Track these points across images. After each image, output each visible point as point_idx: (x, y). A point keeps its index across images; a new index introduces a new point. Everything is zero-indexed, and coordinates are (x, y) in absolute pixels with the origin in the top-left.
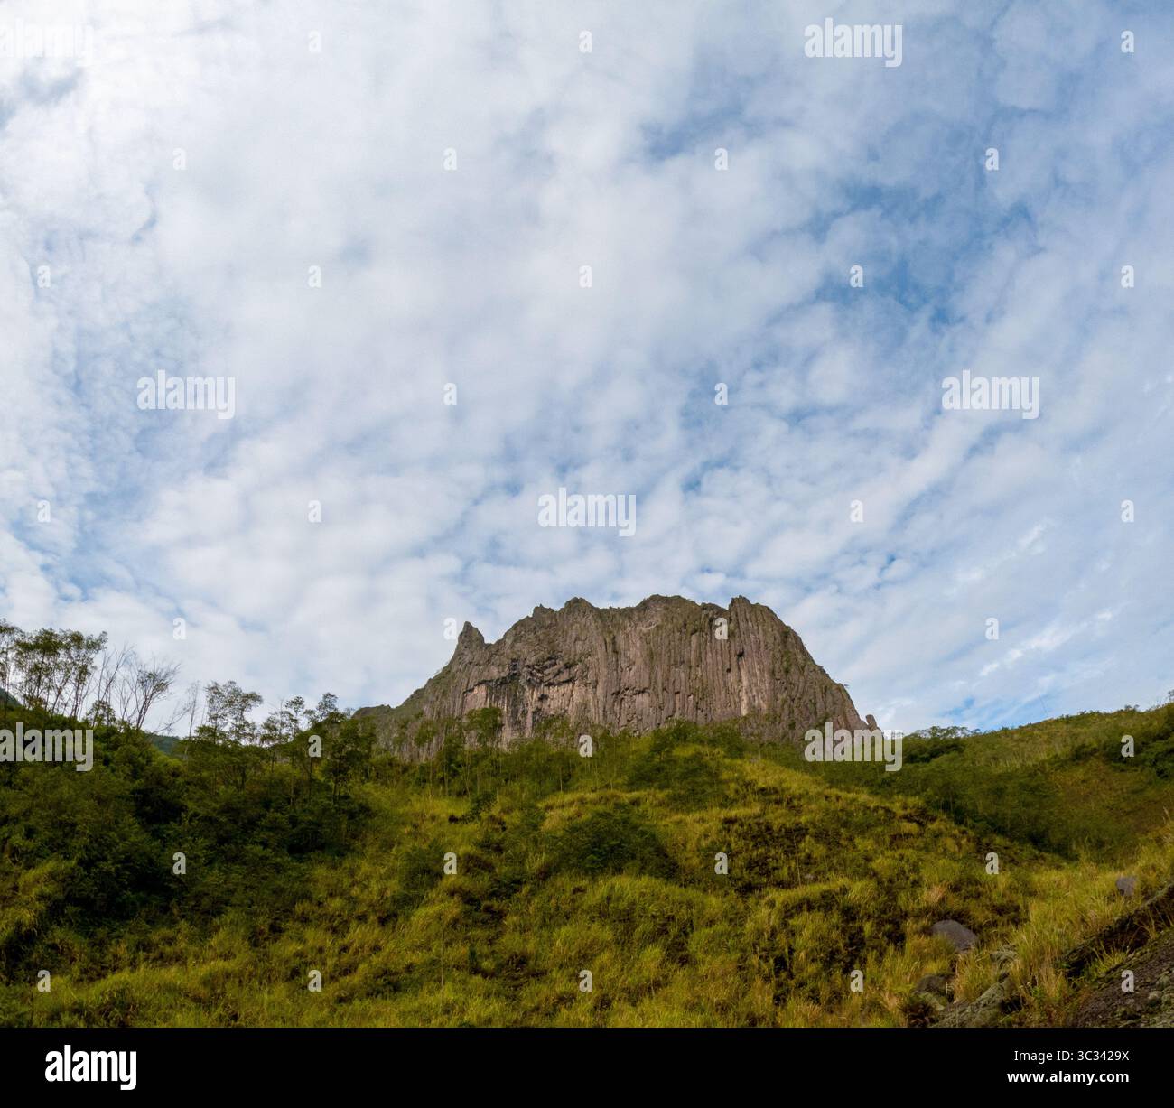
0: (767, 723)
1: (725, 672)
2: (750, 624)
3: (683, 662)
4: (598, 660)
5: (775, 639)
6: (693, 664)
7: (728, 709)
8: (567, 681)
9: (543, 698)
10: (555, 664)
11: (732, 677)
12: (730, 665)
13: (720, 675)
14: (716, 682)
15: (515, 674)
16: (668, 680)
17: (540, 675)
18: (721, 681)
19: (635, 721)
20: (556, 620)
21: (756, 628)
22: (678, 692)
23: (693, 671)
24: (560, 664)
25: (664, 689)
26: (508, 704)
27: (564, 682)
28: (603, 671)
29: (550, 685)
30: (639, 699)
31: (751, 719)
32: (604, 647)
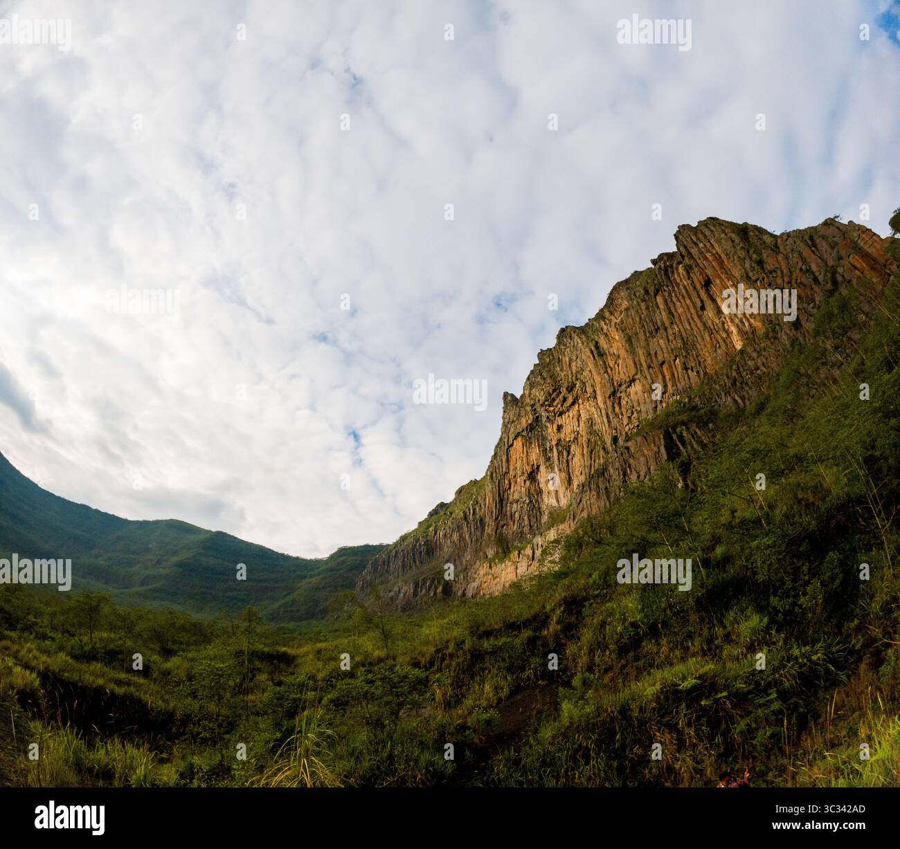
0: (768, 343)
1: (700, 313)
2: (701, 245)
3: (659, 328)
4: (590, 371)
5: (733, 241)
6: (667, 324)
7: (719, 351)
8: (573, 404)
9: (559, 428)
10: (560, 393)
11: (710, 313)
12: (702, 301)
13: (696, 319)
14: (695, 328)
15: (537, 417)
16: (650, 354)
17: (552, 409)
18: (699, 324)
19: (635, 415)
20: (553, 356)
21: (708, 244)
22: (663, 363)
23: (670, 331)
24: (564, 390)
25: (649, 367)
26: (539, 445)
27: (570, 406)
28: (597, 378)
29: (561, 414)
30: (632, 389)
31: (749, 349)
32: (591, 357)
